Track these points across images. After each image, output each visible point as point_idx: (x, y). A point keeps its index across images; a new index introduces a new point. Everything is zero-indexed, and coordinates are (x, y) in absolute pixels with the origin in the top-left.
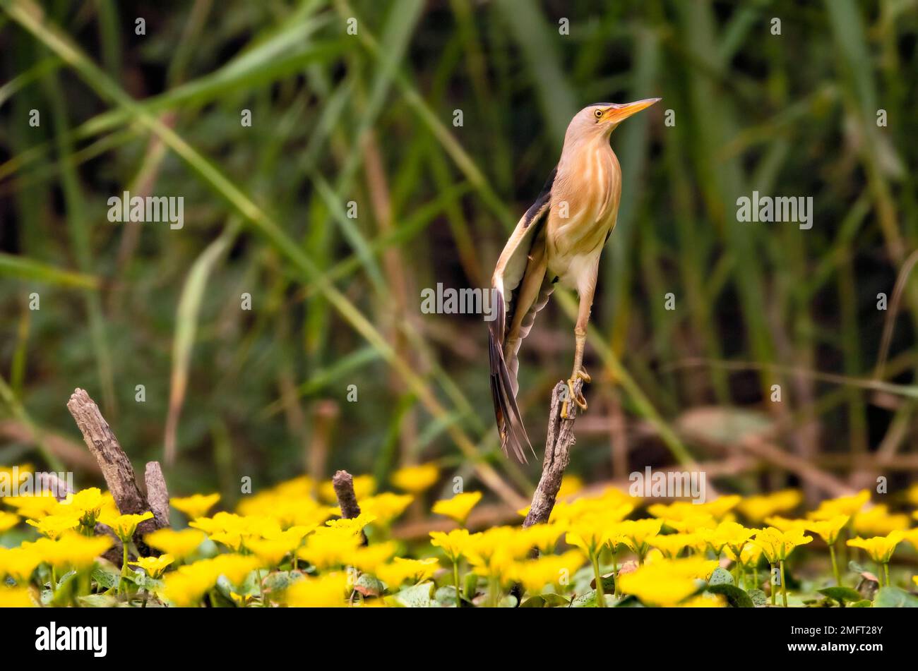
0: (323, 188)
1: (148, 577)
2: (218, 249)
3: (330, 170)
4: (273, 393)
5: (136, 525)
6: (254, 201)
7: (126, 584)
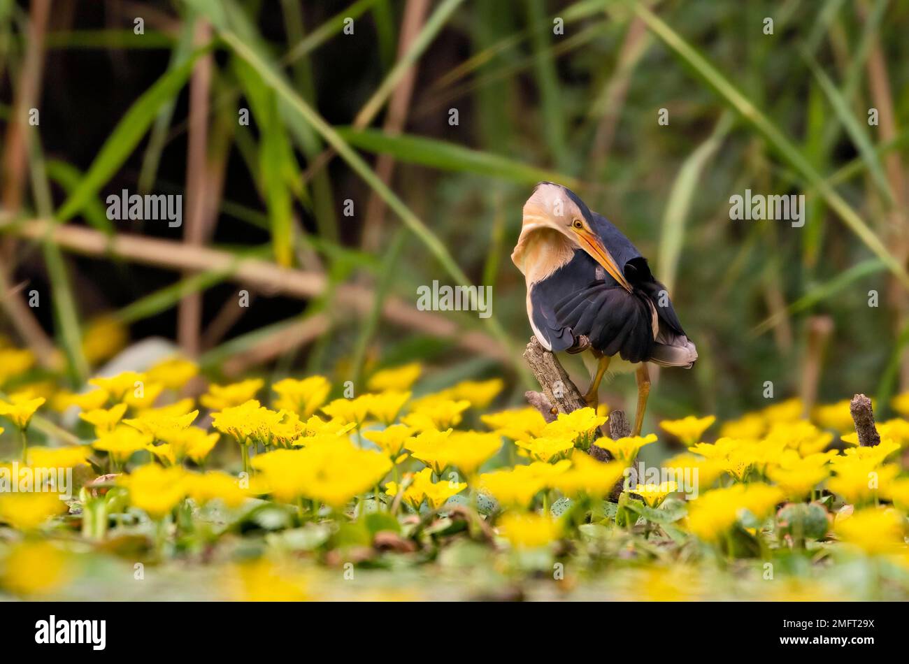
0: (823, 80)
1: (647, 507)
2: (706, 150)
3: (828, 57)
4: (761, 310)
5: (638, 448)
6: (745, 94)
7: (627, 514)
